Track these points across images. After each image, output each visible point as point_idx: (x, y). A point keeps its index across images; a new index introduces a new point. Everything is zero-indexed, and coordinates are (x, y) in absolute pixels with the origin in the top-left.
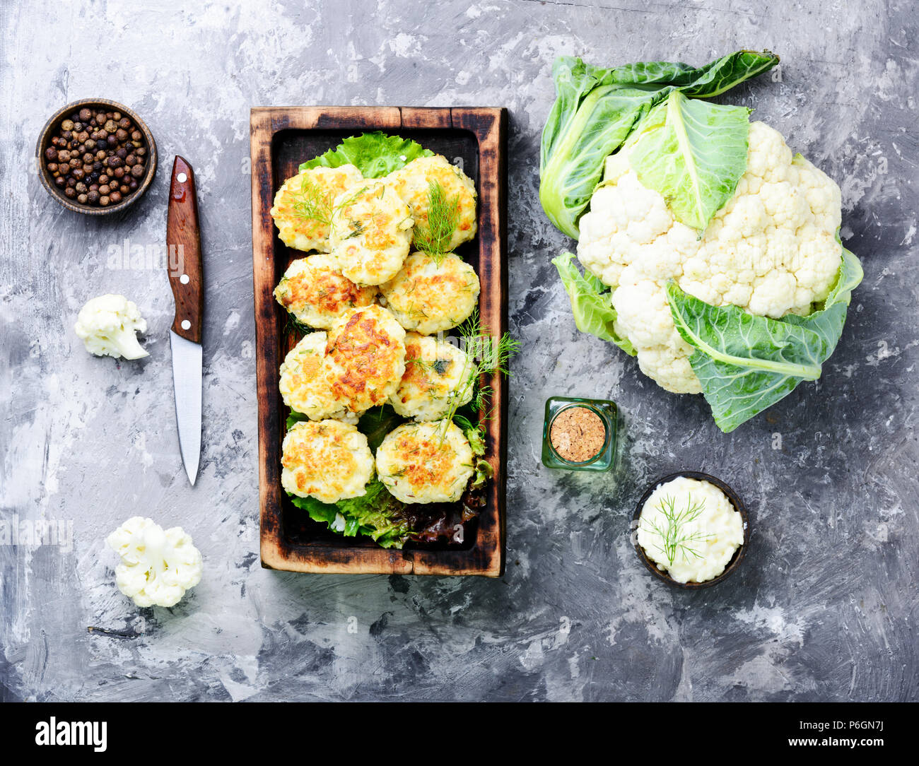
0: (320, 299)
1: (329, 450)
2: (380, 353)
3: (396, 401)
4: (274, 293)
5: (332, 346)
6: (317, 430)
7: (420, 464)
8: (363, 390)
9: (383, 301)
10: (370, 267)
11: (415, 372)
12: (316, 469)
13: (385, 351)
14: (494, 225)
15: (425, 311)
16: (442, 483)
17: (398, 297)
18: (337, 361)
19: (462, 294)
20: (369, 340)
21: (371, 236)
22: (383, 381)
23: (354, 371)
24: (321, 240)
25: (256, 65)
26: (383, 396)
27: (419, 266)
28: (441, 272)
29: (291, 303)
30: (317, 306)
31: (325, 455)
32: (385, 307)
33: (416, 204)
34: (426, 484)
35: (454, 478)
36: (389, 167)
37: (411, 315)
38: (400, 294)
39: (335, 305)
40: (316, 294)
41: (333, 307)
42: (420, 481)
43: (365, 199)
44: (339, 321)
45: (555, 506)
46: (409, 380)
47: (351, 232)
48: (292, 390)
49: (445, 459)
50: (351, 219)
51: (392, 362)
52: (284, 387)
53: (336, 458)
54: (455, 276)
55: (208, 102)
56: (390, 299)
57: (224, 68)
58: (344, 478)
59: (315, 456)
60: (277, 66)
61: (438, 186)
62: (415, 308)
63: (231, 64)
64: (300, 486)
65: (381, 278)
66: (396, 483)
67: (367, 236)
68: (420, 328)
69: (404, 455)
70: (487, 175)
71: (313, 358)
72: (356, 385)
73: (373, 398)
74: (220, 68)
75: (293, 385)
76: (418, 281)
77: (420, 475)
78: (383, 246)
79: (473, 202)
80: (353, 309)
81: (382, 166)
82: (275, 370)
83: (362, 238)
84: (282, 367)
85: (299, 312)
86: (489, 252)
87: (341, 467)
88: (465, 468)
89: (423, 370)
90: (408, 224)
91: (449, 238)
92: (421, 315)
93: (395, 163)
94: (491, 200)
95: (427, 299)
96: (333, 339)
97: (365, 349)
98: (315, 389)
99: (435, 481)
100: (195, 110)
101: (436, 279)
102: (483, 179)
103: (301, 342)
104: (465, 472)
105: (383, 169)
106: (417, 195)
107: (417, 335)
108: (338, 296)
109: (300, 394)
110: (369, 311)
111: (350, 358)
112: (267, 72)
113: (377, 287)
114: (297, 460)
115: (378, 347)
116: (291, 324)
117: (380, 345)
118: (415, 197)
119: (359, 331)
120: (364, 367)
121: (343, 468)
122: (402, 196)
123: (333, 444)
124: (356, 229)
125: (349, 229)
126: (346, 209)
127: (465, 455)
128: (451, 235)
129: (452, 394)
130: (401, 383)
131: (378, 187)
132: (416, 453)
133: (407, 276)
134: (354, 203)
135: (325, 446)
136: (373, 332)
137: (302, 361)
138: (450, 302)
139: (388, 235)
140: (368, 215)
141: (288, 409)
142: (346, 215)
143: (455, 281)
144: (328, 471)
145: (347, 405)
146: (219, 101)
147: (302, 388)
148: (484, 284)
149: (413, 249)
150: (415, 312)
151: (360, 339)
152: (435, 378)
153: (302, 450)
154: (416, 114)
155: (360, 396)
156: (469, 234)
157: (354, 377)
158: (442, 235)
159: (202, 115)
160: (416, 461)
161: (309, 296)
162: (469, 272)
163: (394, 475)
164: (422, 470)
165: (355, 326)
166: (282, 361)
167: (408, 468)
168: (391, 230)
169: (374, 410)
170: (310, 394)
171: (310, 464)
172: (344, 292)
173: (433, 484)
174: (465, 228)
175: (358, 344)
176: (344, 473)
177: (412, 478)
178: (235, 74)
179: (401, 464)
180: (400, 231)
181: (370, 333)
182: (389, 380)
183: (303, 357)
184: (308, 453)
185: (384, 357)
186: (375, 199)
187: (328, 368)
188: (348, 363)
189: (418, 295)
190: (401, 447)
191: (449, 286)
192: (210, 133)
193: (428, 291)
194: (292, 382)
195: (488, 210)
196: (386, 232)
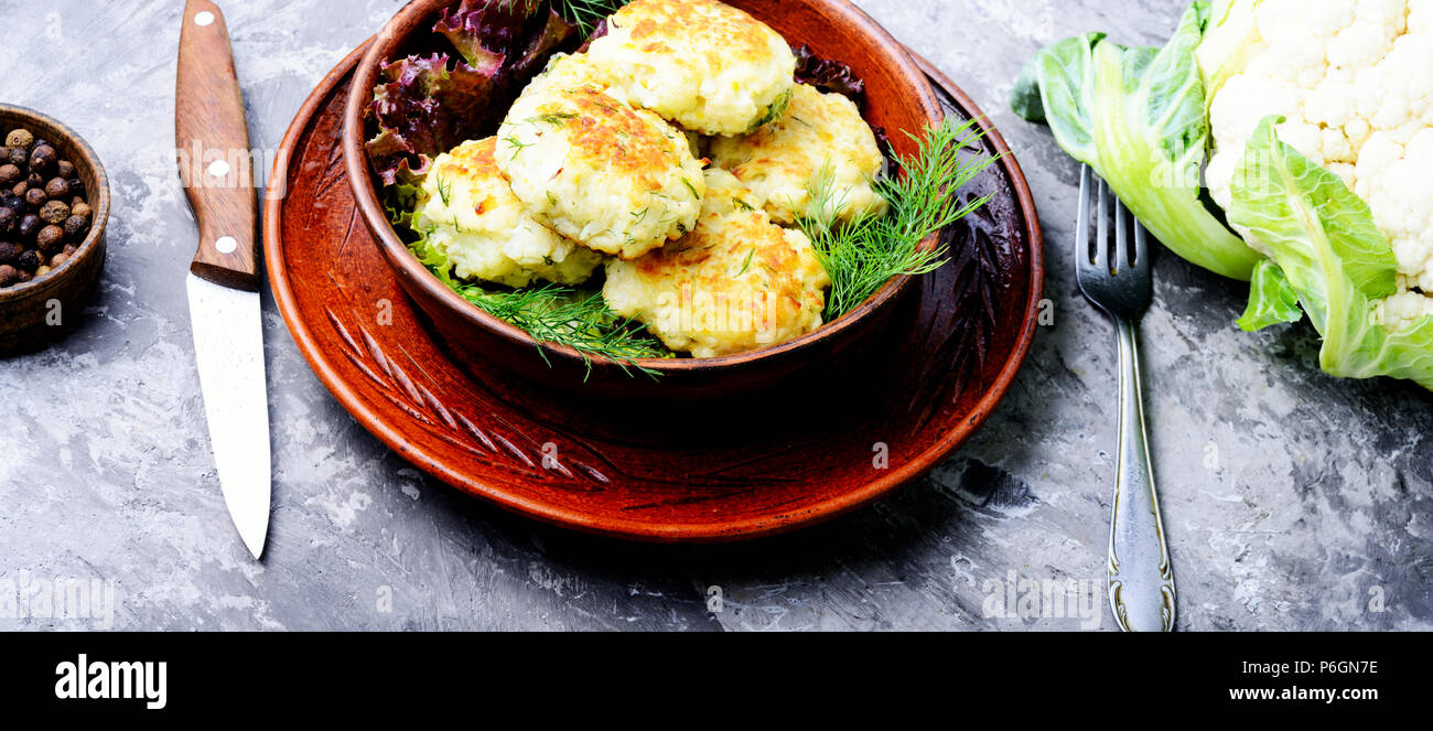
25: (148, 459)
45: (1340, 524)
55: (154, 562)
57: (104, 506)
60: (184, 431)
63: (109, 493)
74: (98, 511)
100: (148, 593)
112: (178, 450)
146: (168, 545)
159: (167, 587)
178: (131, 498)
192: (213, 599)
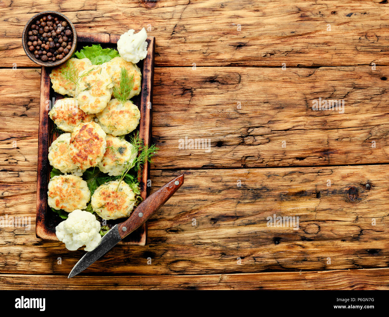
0: (69, 119)
1: (70, 189)
2: (94, 143)
3: (101, 165)
4: (49, 114)
5: (73, 139)
6: (64, 180)
7: (111, 201)
8: (86, 160)
9: (96, 120)
10: (92, 105)
11: (110, 153)
12: (65, 198)
13: (97, 142)
14: (149, 89)
15: (116, 126)
16: (122, 209)
17: (104, 119)
18: (75, 146)
19: (132, 119)
20: (90, 137)
21: (94, 90)
22: (95, 156)
23: (83, 151)
24: (71, 91)
26: (95, 163)
27: (114, 106)
28: (124, 109)
29: (56, 119)
30: (67, 121)
31: (68, 191)
32: (97, 123)
33: (115, 78)
34: (115, 210)
35: (127, 207)
36: (103, 60)
37: (109, 128)
38: (105, 118)
39: (75, 121)
40: (67, 116)
41: (74, 122)
42: (112, 209)
43: (92, 74)
44: (76, 129)
46: (107, 156)
47: (86, 88)
48: (54, 159)
49: (123, 198)
50: (86, 82)
51: (100, 147)
52: (50, 157)
53: (73, 193)
54: (130, 111)
56: (100, 120)
58: (78, 202)
59: (64, 192)
61: (125, 69)
62: (111, 124)
64: (57, 205)
65: (97, 111)
66: (101, 211)
67: (93, 90)
68: (113, 134)
69: (104, 198)
70: (146, 66)
71: (64, 145)
72: (84, 157)
73: (91, 163)
75: (54, 156)
76: (113, 112)
77: (112, 206)
78: (100, 95)
79: (140, 78)
80: (83, 123)
81: (100, 60)
82: (46, 149)
83: (91, 91)
84: (50, 148)
85: (59, 123)
86: (145, 100)
87: (76, 197)
88: (131, 202)
89: (113, 152)
90: (111, 86)
91: (129, 93)
92: (113, 127)
93: (106, 59)
94: (147, 77)
95: (117, 121)
96: (74, 136)
97: (88, 141)
98: (64, 159)
99: (119, 209)
101: (121, 112)
102: (145, 68)
103: (59, 137)
104: (132, 203)
105: (100, 61)
106: (115, 73)
107: (111, 136)
108: (76, 117)
109: (57, 160)
110: (90, 124)
111: (81, 145)
113: (95, 114)
114: (55, 194)
115: (94, 141)
116: (54, 129)
117: (95, 139)
118: (114, 74)
119: (85, 133)
120: (87, 149)
121: (77, 197)
122: (109, 74)
123: (72, 186)
124: (88, 87)
125: (85, 87)
126: (84, 77)
127: (131, 196)
128: (129, 92)
129: (126, 163)
130: (103, 157)
131: (99, 69)
132: (109, 197)
133: (108, 110)
134: (88, 75)
135: (69, 187)
136: (92, 134)
137: (59, 146)
138: (127, 123)
139: (102, 90)
140: (94, 81)
141: (52, 167)
142: (84, 80)
143: (130, 113)
144: (70, 199)
145: (79, 166)
147: (59, 158)
148: (142, 115)
149: (113, 97)
150: (111, 126)
151: (86, 136)
152: (118, 156)
153: (58, 189)
154: (116, 38)
155: (85, 162)
156: (138, 92)
157: (83, 153)
158: (126, 92)
160: (110, 200)
161: (64, 117)
162: (136, 109)
163: (100, 207)
164: (113, 204)
165: (84, 131)
166: (50, 145)
167: (106, 204)
168: (103, 88)
169: (91, 169)
170: (62, 161)
171: (62, 195)
172: (79, 115)
173: (118, 210)
174: (136, 89)
175: (85, 139)
176: (77, 199)
177: (108, 208)
179: (103, 202)
180: (107, 89)
181: (90, 134)
182: (99, 155)
183: (59, 144)
184: (61, 190)
185: (96, 145)
186: (97, 74)
187: (71, 149)
188: (80, 148)
189: (113, 119)
190: (102, 195)
191: (127, 115)
193: (117, 117)
194: (54, 155)
195: (146, 82)
196: (101, 89)
